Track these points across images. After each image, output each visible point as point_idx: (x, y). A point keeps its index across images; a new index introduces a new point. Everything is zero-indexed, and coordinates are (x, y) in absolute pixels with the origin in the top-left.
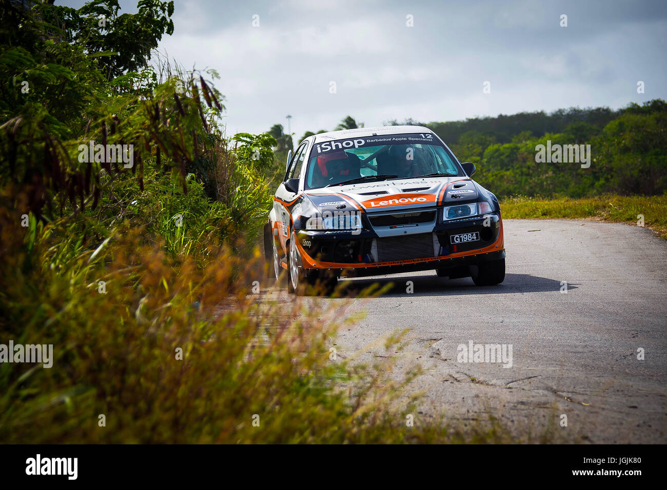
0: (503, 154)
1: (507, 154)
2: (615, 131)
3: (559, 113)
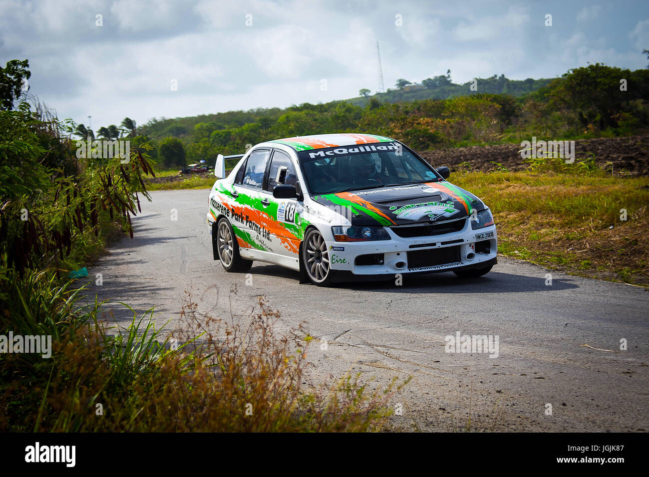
0: (221, 136)
1: (224, 136)
2: (285, 121)
3: (251, 112)
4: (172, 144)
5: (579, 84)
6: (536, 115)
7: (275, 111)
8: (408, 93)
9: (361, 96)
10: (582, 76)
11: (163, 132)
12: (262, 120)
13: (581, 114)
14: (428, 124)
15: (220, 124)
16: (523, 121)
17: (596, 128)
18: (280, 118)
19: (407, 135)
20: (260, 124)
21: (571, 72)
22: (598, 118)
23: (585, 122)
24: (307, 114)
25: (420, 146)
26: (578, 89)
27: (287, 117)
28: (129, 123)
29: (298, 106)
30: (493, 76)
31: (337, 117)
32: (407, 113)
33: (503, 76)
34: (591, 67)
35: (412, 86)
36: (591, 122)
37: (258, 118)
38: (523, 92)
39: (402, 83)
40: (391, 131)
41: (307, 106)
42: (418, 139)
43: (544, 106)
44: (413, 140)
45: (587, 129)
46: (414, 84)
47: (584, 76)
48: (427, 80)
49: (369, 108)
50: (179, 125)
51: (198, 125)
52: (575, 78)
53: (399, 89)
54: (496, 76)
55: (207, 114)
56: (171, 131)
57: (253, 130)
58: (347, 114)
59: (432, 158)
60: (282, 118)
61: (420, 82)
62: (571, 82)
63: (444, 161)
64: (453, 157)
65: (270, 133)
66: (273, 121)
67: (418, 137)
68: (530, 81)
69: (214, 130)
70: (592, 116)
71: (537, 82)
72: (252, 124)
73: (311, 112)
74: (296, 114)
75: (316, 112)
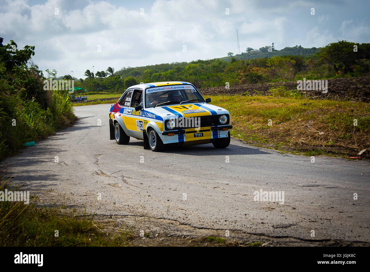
1: (158, 76)
2: (188, 69)
4: (131, 81)
5: (334, 51)
6: (312, 66)
7: (184, 64)
8: (252, 54)
9: (228, 56)
10: (335, 47)
11: (128, 74)
12: (177, 68)
13: (335, 66)
14: (257, 70)
15: (157, 70)
16: (308, 69)
17: (342, 73)
18: (186, 67)
19: (247, 76)
20: (176, 70)
21: (330, 45)
22: (343, 68)
23: (337, 70)
24: (200, 65)
25: (253, 82)
26: (333, 53)
27: (190, 67)
28: (111, 70)
29: (195, 61)
30: (296, 46)
31: (214, 67)
32: (248, 65)
33: (300, 46)
34: (340, 42)
35: (254, 51)
36: (339, 70)
37: (175, 67)
38: (311, 54)
39: (249, 50)
40: (239, 74)
41: (200, 61)
42: (252, 78)
43: (316, 61)
44: (250, 78)
45: (338, 73)
46: (256, 50)
47: (336, 47)
48: (262, 48)
49: (231, 62)
50: (136, 71)
51: (146, 71)
52: (332, 48)
53: (247, 52)
54: (297, 46)
55: (150, 65)
56: (132, 74)
57: (172, 73)
58: (220, 65)
59: (254, 88)
60: (187, 67)
61: (258, 49)
62: (330, 50)
63: (260, 89)
64: (265, 88)
65: (180, 75)
66: (183, 69)
67: (252, 77)
68: (314, 49)
69: (153, 73)
70: (340, 67)
71: (318, 49)
72: (172, 70)
74: (194, 65)
75: (204, 65)
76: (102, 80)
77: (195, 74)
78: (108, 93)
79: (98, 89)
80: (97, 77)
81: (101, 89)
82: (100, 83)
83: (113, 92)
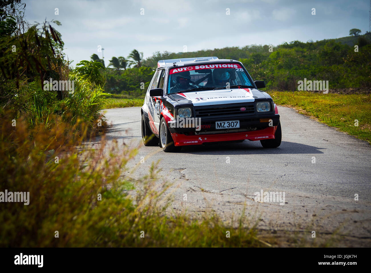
2: (275, 57)
9: (351, 35)
12: (255, 56)
18: (272, 54)
20: (252, 60)
24: (297, 51)
27: (279, 53)
28: (136, 55)
29: (289, 43)
31: (325, 54)
37: (251, 54)
58: (335, 52)
65: (261, 68)
66: (265, 58)
72: (246, 59)
73: (301, 49)
74: (286, 50)
75: (305, 50)
76: (119, 73)
77: (289, 66)
78: (131, 96)
79: (112, 90)
80: (112, 67)
81: (118, 90)
82: (117, 78)
83: (139, 96)
